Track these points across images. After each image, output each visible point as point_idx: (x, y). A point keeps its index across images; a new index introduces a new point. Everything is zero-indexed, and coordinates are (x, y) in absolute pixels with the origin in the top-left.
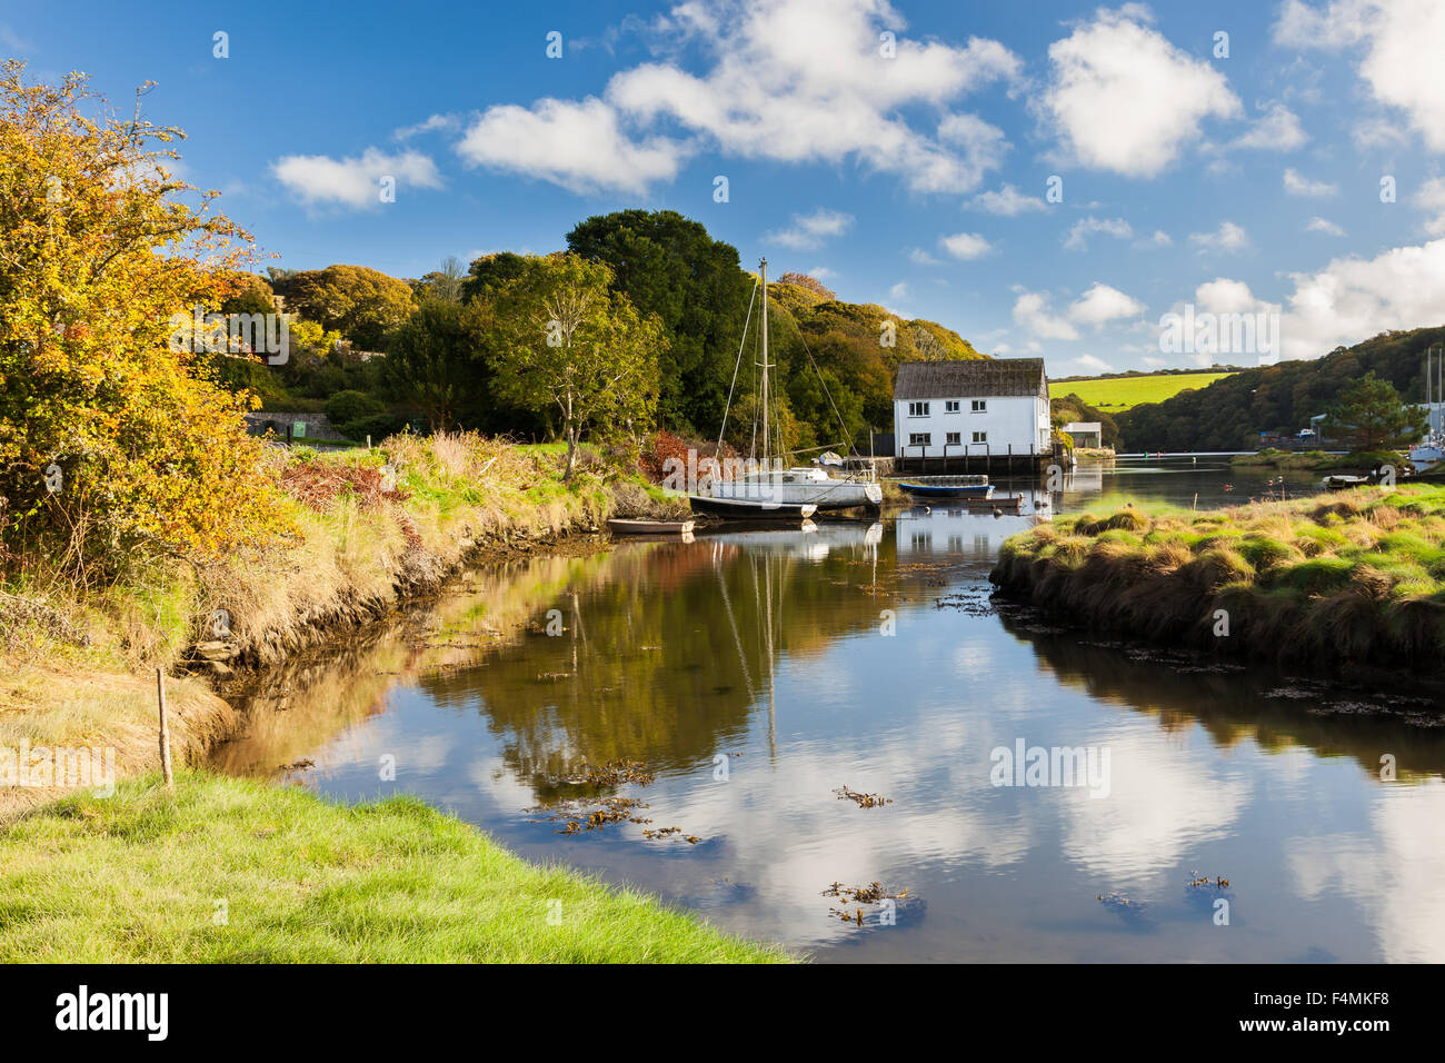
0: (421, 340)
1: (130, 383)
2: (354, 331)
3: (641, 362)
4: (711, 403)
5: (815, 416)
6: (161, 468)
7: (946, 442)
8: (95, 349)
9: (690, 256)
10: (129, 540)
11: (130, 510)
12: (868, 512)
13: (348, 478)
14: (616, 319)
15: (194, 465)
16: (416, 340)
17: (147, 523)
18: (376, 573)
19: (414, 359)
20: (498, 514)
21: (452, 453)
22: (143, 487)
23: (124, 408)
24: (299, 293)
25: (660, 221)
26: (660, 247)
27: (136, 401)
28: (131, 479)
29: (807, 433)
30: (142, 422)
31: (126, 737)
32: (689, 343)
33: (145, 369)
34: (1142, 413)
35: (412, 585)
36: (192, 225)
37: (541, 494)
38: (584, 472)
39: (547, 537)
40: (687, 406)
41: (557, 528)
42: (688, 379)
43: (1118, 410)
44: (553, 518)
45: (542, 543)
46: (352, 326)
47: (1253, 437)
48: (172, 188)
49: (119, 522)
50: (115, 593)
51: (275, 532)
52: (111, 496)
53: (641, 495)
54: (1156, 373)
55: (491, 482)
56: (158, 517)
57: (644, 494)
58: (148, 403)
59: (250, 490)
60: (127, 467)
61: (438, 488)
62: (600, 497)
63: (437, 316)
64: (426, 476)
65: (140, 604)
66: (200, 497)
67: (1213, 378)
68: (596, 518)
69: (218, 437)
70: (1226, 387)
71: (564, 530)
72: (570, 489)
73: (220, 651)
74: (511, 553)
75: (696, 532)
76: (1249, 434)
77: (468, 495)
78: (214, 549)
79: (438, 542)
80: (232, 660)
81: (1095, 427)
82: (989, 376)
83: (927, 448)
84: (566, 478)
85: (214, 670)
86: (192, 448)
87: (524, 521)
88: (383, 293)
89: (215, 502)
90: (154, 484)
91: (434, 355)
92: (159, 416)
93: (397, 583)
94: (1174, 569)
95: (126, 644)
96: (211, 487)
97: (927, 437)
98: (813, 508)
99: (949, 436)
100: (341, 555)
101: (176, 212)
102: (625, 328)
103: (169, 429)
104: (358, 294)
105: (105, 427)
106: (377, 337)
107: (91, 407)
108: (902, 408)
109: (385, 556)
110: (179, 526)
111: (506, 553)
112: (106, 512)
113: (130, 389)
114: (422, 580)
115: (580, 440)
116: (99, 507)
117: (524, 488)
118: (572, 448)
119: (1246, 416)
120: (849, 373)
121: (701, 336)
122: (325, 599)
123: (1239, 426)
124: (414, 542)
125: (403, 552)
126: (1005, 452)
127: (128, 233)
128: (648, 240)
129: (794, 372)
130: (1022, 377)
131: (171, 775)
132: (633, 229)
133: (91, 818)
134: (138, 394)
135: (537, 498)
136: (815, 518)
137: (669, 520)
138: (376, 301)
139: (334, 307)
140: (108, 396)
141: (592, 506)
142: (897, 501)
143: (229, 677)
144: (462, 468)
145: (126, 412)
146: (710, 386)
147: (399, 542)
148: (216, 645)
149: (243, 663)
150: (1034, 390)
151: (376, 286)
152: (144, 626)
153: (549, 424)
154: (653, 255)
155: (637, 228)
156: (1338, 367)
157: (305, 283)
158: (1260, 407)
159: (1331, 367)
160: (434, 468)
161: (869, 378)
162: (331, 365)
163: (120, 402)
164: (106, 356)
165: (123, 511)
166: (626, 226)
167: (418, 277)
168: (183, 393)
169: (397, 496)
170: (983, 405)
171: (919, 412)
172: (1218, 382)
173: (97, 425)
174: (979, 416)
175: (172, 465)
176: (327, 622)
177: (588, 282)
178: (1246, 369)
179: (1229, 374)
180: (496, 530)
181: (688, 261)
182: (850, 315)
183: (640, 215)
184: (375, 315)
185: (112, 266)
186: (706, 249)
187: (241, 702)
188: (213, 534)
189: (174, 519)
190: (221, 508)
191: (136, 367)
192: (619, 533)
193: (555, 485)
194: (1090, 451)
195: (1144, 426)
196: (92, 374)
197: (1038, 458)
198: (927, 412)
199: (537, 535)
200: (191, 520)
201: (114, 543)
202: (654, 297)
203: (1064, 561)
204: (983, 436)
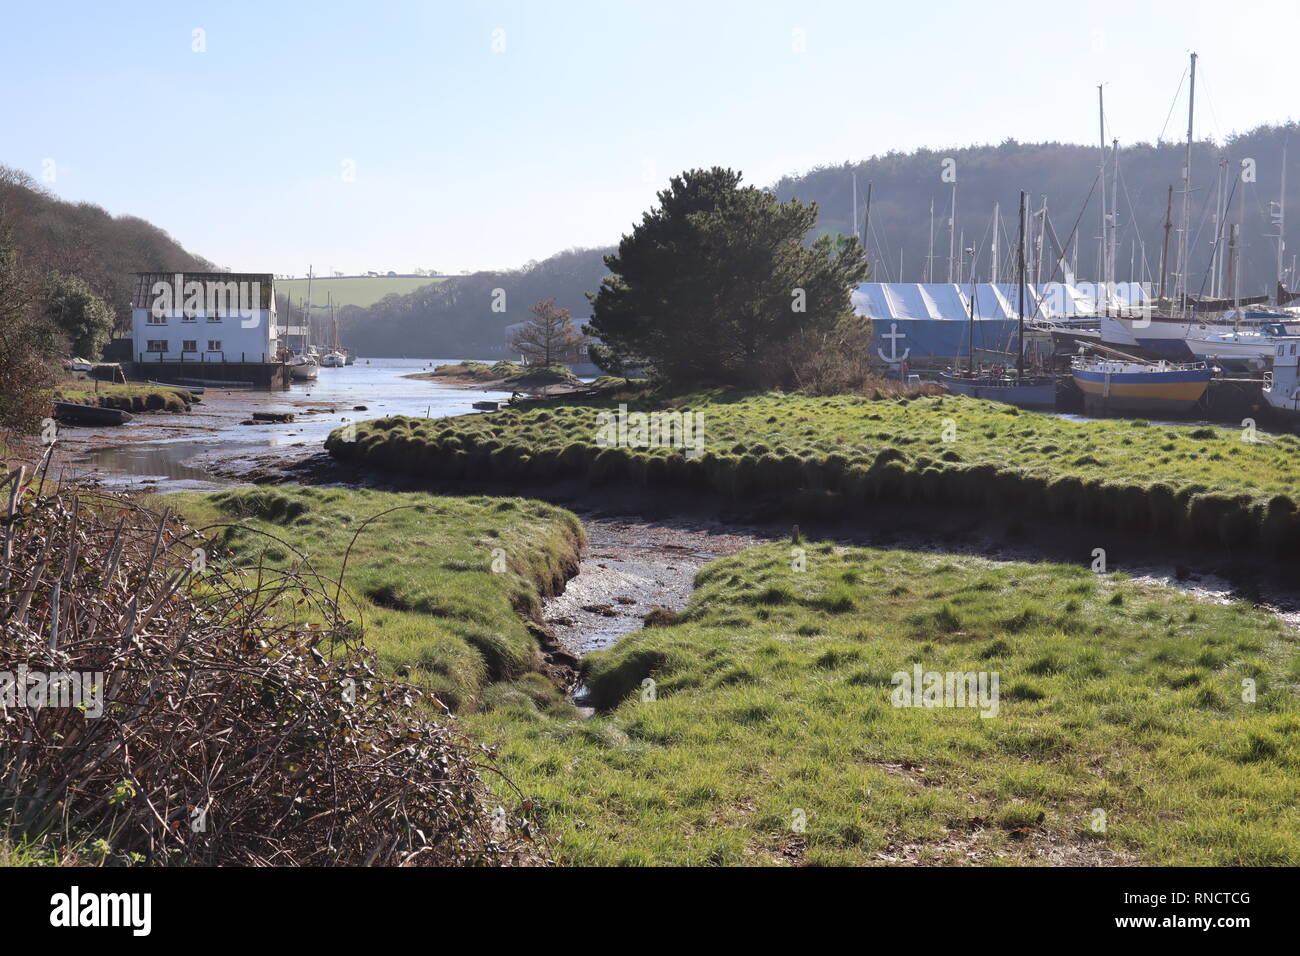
7: (182, 348)
83: (164, 354)
97: (165, 344)
99: (186, 343)
108: (140, 316)
126: (238, 359)
150: (265, 304)
174: (213, 326)
179: (432, 281)
197: (269, 366)
204: (218, 344)
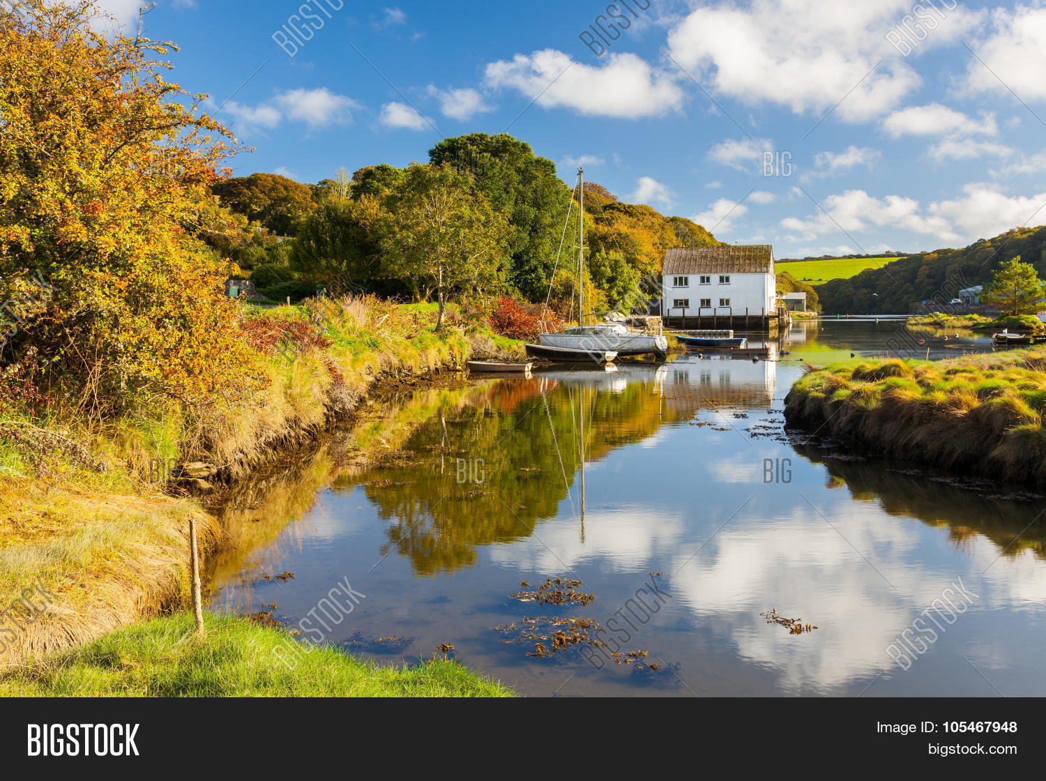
0: (324, 227)
1: (137, 251)
2: (270, 222)
3: (494, 243)
4: (534, 276)
5: (606, 286)
6: (159, 324)
7: (700, 306)
8: (108, 223)
9: (519, 168)
10: (134, 382)
11: (135, 358)
12: (656, 358)
13: (286, 330)
14: (476, 211)
15: (185, 320)
16: (320, 228)
17: (149, 369)
18: (314, 405)
19: (319, 241)
20: (392, 357)
21: (358, 311)
22: (147, 339)
23: (131, 272)
24: (231, 194)
25: (497, 142)
26: (497, 161)
27: (141, 267)
28: (135, 330)
29: (601, 298)
30: (146, 285)
31: (141, 557)
32: (519, 231)
33: (148, 241)
34: (835, 285)
35: (336, 413)
36: (185, 121)
37: (421, 342)
38: (449, 325)
39: (426, 374)
40: (516, 277)
41: (432, 367)
42: (518, 258)
43: (818, 284)
44: (430, 359)
45: (422, 379)
46: (268, 218)
47: (916, 304)
48: (171, 88)
49: (126, 367)
50: (122, 424)
51: (249, 376)
52: (121, 346)
53: (490, 344)
54: (845, 257)
55: (386, 333)
56: (158, 363)
57: (491, 343)
58: (150, 269)
59: (229, 340)
60: (133, 322)
61: (348, 337)
62: (461, 345)
63: (335, 210)
64: (339, 327)
65: (141, 434)
66: (191, 347)
67: (887, 261)
68: (458, 360)
69: (204, 297)
70: (897, 268)
71: (437, 369)
72: (440, 338)
73: (201, 470)
74: (401, 386)
75: (533, 371)
76: (913, 302)
77: (370, 342)
78: (204, 390)
79: (353, 378)
80: (211, 478)
81: (802, 296)
82: (732, 258)
83: (686, 310)
84: (437, 329)
85: (198, 486)
86: (183, 306)
87: (411, 363)
88: (291, 193)
89: (203, 352)
90: (156, 338)
91: (333, 238)
92: (160, 280)
93: (325, 411)
94: (965, 412)
95: (130, 466)
96: (200, 338)
97: (686, 302)
98: (615, 354)
99: (703, 301)
100: (289, 391)
101: (172, 109)
102: (483, 218)
103: (167, 291)
104: (274, 194)
105: (116, 289)
106: (287, 225)
107: (104, 272)
108: (668, 280)
109: (316, 389)
110: (176, 372)
111: (398, 387)
112: (115, 359)
113: (136, 257)
114: (343, 409)
115: (448, 301)
116: (110, 355)
117: (409, 337)
118: (441, 308)
119: (911, 289)
120: (629, 254)
121: (527, 226)
122: (277, 425)
123: (906, 296)
124: (338, 380)
125: (329, 387)
126: (743, 313)
127: (133, 128)
128: (489, 155)
129: (593, 255)
130: (756, 258)
131: (202, 621)
132: (478, 147)
133: (130, 668)
134: (142, 261)
135: (418, 345)
136: (615, 361)
137: (511, 362)
138: (286, 200)
139: (256, 204)
140: (118, 262)
141: (456, 352)
142: (675, 349)
143: (210, 492)
144: (364, 323)
145: (133, 276)
146: (534, 262)
147: (326, 379)
148: (199, 465)
149: (219, 479)
150: (764, 269)
151: (286, 188)
152: (143, 451)
153: (416, 290)
154: (493, 166)
155: (481, 147)
156: (980, 254)
157: (235, 186)
158: (921, 282)
159: (974, 254)
160: (345, 322)
161: (645, 259)
162: (255, 245)
163: (128, 268)
164: (117, 229)
165: (130, 358)
166: (471, 145)
167: (315, 183)
168: (179, 261)
169: (323, 344)
170: (728, 279)
171: (681, 283)
172: (891, 264)
173: (109, 287)
174: (724, 287)
175: (167, 320)
176: (279, 444)
177: (455, 184)
178: (911, 255)
179: (899, 258)
180: (390, 369)
181: (518, 171)
182: (628, 212)
183: (482, 137)
184: (285, 209)
185: (119, 155)
186: (532, 163)
187: (217, 511)
188: (201, 377)
189: (170, 365)
190: (207, 356)
191: (140, 238)
192: (476, 371)
193: (430, 335)
194: (798, 313)
195: (836, 295)
196: (107, 244)
197: (767, 318)
198: (686, 284)
199: (419, 373)
200: (184, 365)
201: (123, 384)
202: (493, 197)
203: (862, 403)
204: (728, 302)
